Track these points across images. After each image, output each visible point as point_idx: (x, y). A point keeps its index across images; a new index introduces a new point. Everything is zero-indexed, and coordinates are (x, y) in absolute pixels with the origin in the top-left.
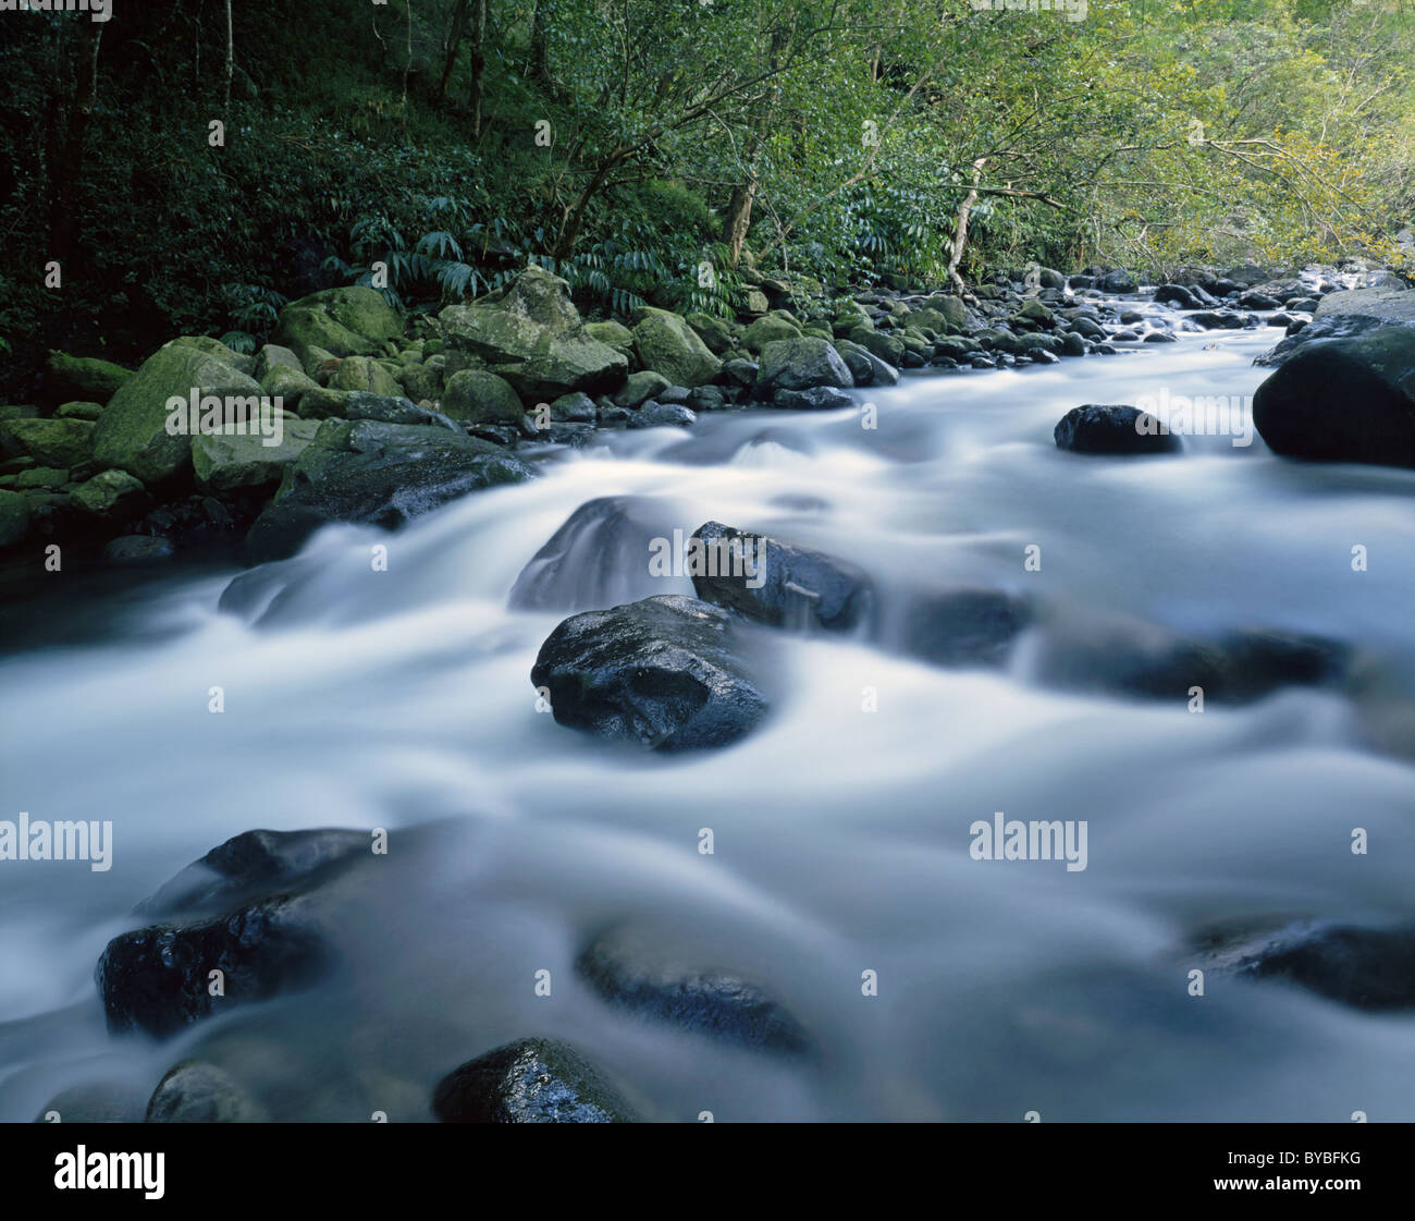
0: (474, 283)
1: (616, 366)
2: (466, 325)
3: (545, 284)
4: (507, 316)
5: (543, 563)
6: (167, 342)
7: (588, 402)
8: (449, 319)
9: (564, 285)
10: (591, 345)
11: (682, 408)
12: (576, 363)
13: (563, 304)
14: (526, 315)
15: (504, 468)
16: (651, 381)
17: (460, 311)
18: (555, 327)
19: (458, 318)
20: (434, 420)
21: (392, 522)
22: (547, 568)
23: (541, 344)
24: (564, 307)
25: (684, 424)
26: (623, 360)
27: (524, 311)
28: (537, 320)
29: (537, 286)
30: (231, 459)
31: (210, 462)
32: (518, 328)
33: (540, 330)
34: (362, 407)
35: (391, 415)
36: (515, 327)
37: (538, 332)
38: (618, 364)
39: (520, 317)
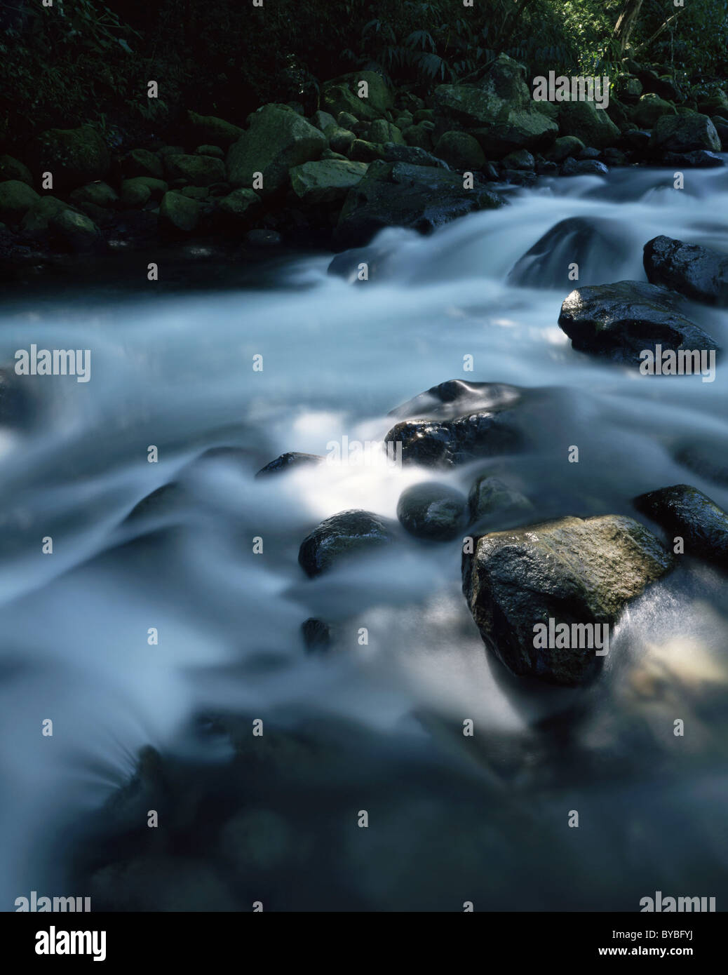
0: (443, 69)
1: (551, 131)
2: (453, 99)
3: (511, 69)
4: (481, 92)
5: (532, 258)
6: (259, 107)
7: (531, 157)
8: (441, 95)
9: (523, 69)
10: (535, 115)
11: (600, 163)
12: (526, 128)
13: (520, 84)
14: (494, 92)
15: (489, 197)
16: (572, 143)
17: (449, 88)
18: (513, 100)
19: (448, 94)
20: (438, 164)
21: (425, 229)
22: (536, 261)
23: (503, 114)
24: (521, 87)
25: (600, 173)
26: (555, 126)
27: (493, 89)
28: (501, 97)
29: (505, 71)
30: (315, 184)
31: (304, 186)
32: (488, 101)
33: (503, 103)
34: (396, 153)
35: (414, 159)
36: (486, 101)
37: (501, 105)
38: (552, 130)
39: (489, 93)
